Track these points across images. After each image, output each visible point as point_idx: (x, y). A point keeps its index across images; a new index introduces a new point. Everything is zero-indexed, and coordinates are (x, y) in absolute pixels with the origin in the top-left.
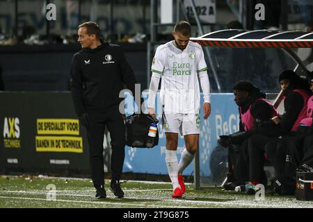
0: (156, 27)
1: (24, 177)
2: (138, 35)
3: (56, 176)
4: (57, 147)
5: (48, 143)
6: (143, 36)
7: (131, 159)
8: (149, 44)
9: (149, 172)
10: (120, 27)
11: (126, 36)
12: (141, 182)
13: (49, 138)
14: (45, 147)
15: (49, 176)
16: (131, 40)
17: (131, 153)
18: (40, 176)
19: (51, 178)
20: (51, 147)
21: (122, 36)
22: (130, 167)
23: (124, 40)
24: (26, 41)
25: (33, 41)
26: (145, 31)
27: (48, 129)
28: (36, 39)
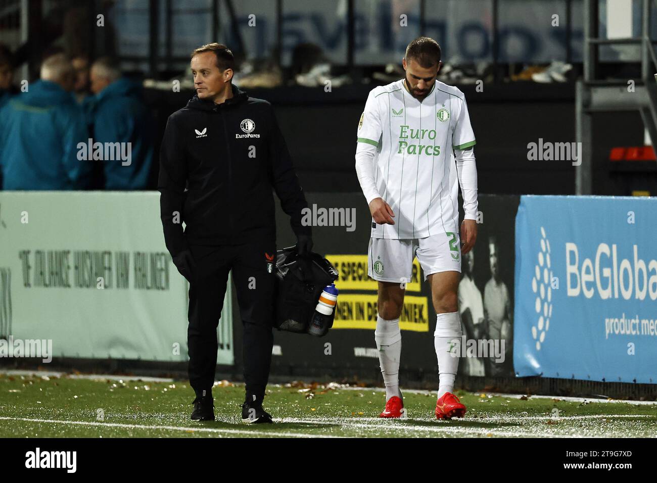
0: (595, 48)
1: (296, 386)
2: (556, 64)
3: (368, 386)
4: (370, 318)
5: (350, 311)
6: (568, 67)
7: (538, 347)
8: (579, 86)
9: (578, 377)
10: (514, 47)
11: (526, 68)
12: (561, 398)
13: (352, 299)
14: (344, 318)
15: (351, 384)
16: (539, 77)
17: (539, 333)
18: (332, 385)
19: (356, 388)
20: (358, 318)
21: (519, 68)
22: (535, 364)
23: (523, 76)
24: (301, 80)
25: (316, 78)
26: (570, 56)
27: (350, 277)
28: (324, 74)
